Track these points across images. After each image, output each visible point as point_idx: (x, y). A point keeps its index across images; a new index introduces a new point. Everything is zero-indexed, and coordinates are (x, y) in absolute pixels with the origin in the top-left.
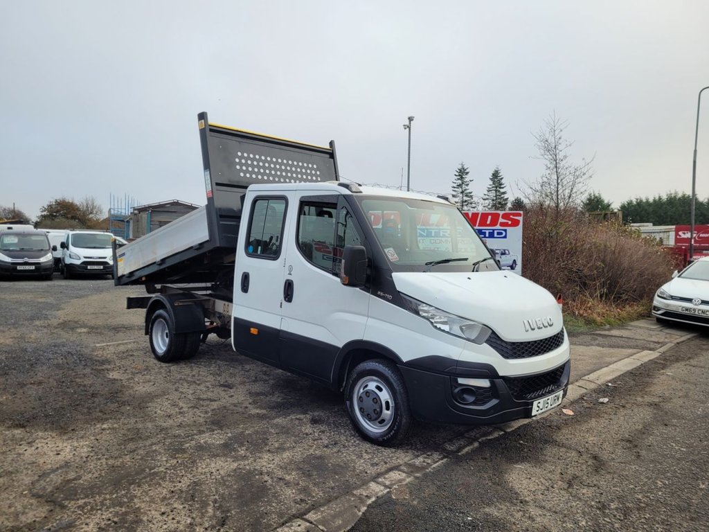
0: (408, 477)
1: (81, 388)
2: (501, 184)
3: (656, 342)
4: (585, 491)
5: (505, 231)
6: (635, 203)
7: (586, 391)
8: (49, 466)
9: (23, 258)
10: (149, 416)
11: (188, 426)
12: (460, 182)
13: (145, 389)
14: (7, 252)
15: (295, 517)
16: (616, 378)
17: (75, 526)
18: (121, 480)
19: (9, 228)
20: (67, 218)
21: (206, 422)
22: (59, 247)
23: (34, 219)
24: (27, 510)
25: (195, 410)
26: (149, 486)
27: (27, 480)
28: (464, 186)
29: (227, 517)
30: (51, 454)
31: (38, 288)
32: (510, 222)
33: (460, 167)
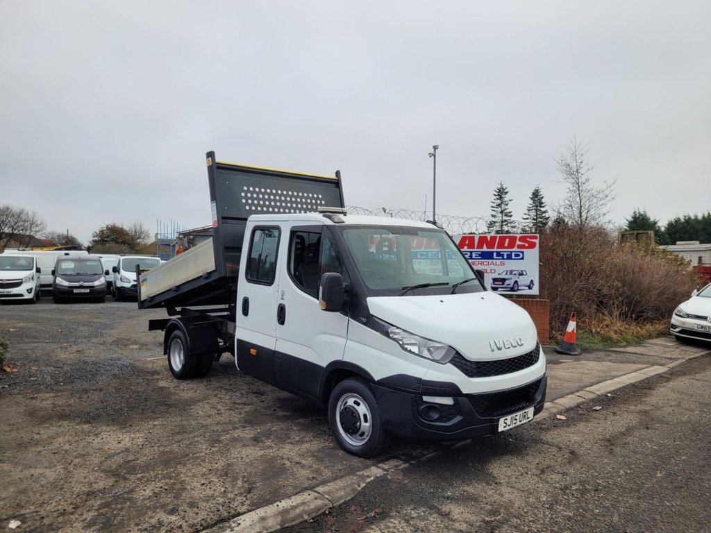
0: (404, 463)
1: (136, 394)
2: (542, 203)
3: (668, 358)
4: (553, 477)
5: (522, 252)
6: (683, 220)
7: (583, 400)
8: (113, 451)
9: (79, 282)
10: (192, 416)
11: (224, 423)
12: (499, 201)
13: (188, 395)
14: (65, 276)
15: (306, 489)
16: (617, 390)
17: (136, 491)
18: (169, 461)
19: (66, 254)
20: (117, 243)
21: (240, 421)
22: (111, 271)
23: (86, 244)
24: (98, 481)
25: (231, 412)
26: (192, 465)
27: (96, 461)
28: (503, 206)
29: (253, 488)
30: (114, 443)
31: (92, 310)
32: (527, 245)
33: (499, 187)
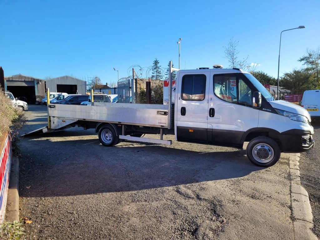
5: (233, 88)
12: (155, 67)
33: (155, 60)
